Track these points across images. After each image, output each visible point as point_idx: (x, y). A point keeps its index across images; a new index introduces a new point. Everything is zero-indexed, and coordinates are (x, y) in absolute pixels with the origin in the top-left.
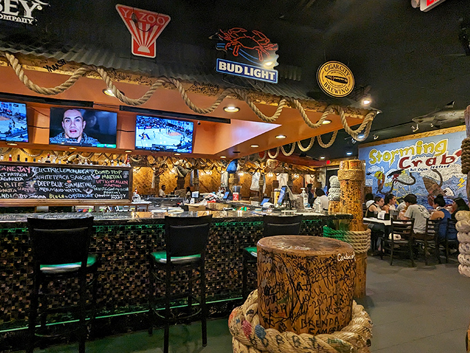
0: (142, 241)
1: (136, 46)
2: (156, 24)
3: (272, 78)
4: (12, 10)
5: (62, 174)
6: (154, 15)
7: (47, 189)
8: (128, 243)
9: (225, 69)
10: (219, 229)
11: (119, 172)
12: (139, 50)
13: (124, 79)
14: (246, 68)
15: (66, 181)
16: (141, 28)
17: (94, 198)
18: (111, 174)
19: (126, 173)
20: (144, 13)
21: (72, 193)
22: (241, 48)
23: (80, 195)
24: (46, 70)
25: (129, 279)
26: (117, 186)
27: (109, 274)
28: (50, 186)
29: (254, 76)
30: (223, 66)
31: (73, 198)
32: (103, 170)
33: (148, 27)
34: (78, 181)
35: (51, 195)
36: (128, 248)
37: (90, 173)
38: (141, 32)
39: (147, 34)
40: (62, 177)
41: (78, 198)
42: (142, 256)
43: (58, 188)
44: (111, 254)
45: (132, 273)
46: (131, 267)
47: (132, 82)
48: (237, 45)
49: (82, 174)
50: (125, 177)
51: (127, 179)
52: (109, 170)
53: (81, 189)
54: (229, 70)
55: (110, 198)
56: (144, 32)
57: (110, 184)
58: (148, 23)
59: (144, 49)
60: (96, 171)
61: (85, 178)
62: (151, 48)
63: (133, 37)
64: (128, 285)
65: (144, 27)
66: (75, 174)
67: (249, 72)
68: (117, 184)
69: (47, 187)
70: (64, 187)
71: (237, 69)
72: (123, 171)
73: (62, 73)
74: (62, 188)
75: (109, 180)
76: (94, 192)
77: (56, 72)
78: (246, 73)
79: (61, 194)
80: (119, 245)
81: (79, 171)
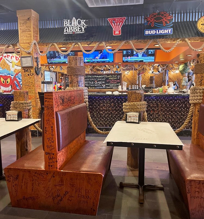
0: (120, 103)
1: (115, 32)
2: (121, 21)
3: (170, 32)
4: (79, 30)
5: (93, 78)
6: (120, 18)
7: (88, 85)
8: (115, 104)
9: (148, 34)
10: (151, 100)
11: (116, 76)
12: (115, 33)
13: (111, 44)
14: (157, 31)
15: (94, 81)
16: (116, 25)
17: (106, 88)
18: (112, 77)
19: (119, 76)
20: (116, 19)
21: (97, 86)
22: (155, 22)
23: (100, 87)
24: (88, 45)
25: (116, 117)
26: (115, 83)
27: (109, 115)
28: (89, 84)
29: (161, 33)
30: (147, 32)
31: (98, 89)
32: (109, 75)
33: (118, 23)
34: (100, 81)
35: (89, 87)
36: (115, 106)
37: (104, 77)
38: (116, 26)
39: (118, 27)
40: (93, 80)
41: (99, 88)
42: (120, 109)
43: (92, 84)
44: (110, 107)
45: (117, 115)
46: (116, 113)
47: (114, 44)
48: (153, 21)
49: (101, 78)
50: (118, 78)
51: (119, 79)
52: (112, 75)
53: (101, 84)
54: (150, 33)
55: (112, 88)
56: (117, 26)
57: (112, 82)
58: (118, 22)
59: (117, 32)
60: (106, 76)
61: (102, 80)
62: (119, 32)
63: (113, 29)
64: (115, 119)
65: (117, 24)
66: (98, 78)
67: (159, 32)
68: (115, 82)
69: (88, 84)
70: (94, 84)
71: (153, 32)
72: (117, 75)
73: (92, 45)
74: (93, 84)
75: (112, 80)
76: (106, 86)
77: (90, 45)
78: (157, 33)
79: (93, 87)
80: (112, 104)
81: (100, 77)
